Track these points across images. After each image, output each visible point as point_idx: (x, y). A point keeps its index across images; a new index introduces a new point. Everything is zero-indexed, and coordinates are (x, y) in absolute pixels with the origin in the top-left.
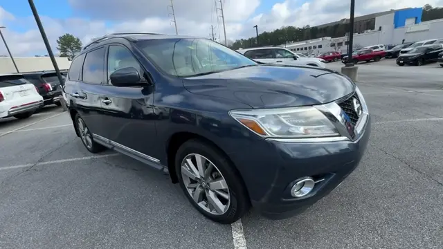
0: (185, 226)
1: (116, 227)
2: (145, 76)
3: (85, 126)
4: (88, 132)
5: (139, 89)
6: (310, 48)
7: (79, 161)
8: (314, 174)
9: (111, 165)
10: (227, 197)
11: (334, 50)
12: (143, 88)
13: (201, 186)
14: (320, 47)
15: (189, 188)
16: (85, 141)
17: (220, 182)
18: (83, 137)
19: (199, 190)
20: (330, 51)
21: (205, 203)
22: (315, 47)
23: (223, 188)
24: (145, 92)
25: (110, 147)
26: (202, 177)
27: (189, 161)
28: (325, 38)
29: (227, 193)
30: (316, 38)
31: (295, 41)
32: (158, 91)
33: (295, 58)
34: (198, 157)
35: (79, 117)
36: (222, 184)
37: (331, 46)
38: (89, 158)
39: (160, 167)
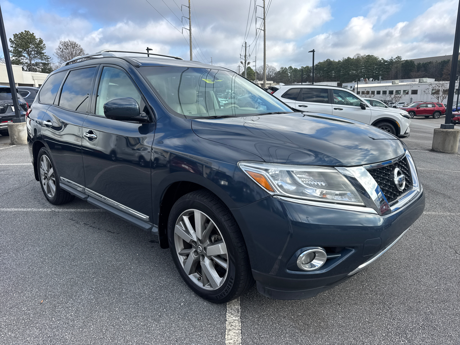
0: (169, 301)
1: (83, 292)
2: (146, 110)
3: (50, 166)
4: (54, 175)
5: (136, 126)
6: (398, 92)
7: (34, 212)
8: (327, 245)
9: (77, 223)
10: (225, 265)
11: (435, 101)
12: (141, 125)
13: (196, 251)
14: (415, 92)
15: (180, 254)
16: (45, 187)
17: (220, 245)
18: (44, 181)
19: (193, 256)
20: (429, 100)
21: (198, 276)
22: (406, 92)
23: (222, 252)
24: (143, 130)
25: (83, 196)
26: (199, 239)
27: (186, 219)
28: (425, 79)
29: (225, 260)
30: (409, 77)
31: (376, 78)
32: (160, 131)
33: (363, 107)
34: (198, 214)
35: (45, 153)
36: (221, 248)
37: (433, 94)
38: (49, 210)
39: (147, 226)
